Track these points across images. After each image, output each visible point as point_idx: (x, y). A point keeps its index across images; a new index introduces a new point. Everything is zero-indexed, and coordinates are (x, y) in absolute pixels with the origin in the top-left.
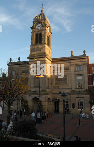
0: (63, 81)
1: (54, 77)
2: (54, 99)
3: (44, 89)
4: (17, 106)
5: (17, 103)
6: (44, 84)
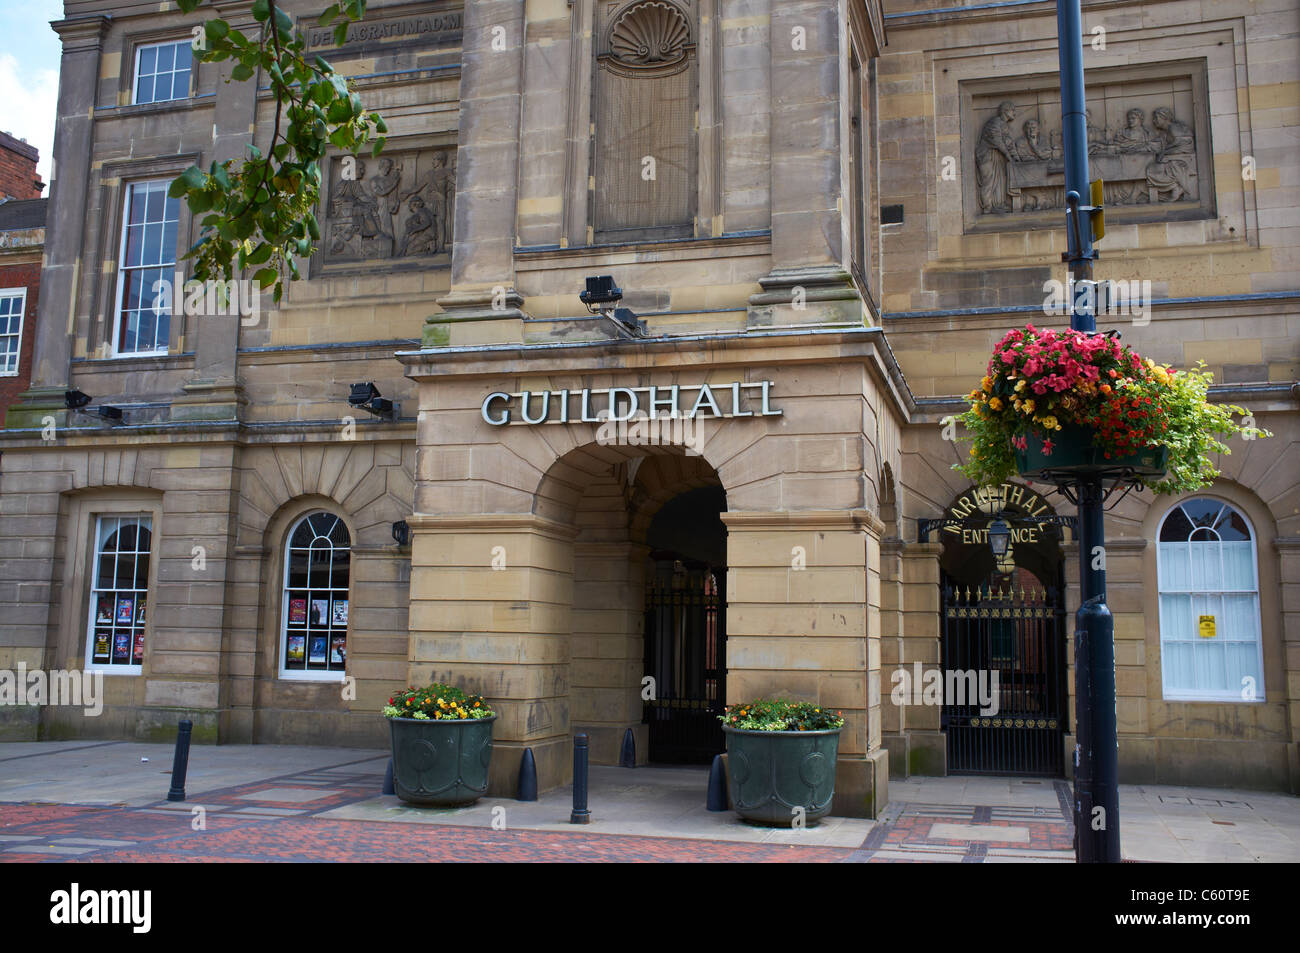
0: (1134, 167)
1: (944, 104)
2: (954, 510)
3: (819, 253)
4: (226, 653)
5: (229, 606)
6: (821, 153)
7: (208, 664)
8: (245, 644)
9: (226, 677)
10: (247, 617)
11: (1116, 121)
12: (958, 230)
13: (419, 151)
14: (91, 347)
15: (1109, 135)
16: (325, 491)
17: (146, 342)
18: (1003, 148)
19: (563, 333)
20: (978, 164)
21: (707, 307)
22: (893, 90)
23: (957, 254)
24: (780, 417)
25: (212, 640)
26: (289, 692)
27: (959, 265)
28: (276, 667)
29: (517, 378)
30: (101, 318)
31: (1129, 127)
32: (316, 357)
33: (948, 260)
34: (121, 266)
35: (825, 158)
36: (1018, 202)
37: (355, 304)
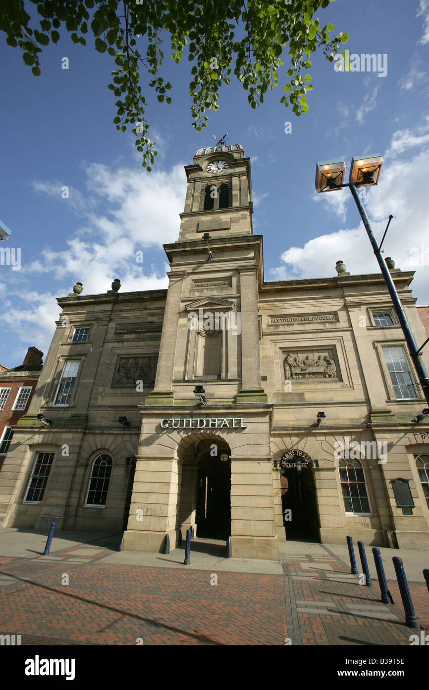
1: (276, 353)
2: (284, 458)
3: (255, 384)
4: (69, 497)
5: (73, 482)
6: (255, 358)
7: (62, 502)
8: (75, 495)
9: (68, 505)
10: (77, 486)
11: (316, 359)
12: (281, 383)
13: (144, 358)
15: (315, 362)
16: (107, 447)
17: (63, 402)
18: (290, 363)
19: (185, 403)
20: (284, 367)
21: (224, 397)
22: (263, 349)
23: (281, 389)
24: (246, 428)
25: (66, 494)
26: (87, 512)
27: (281, 392)
28: (84, 503)
29: (171, 415)
30: (51, 395)
31: (319, 360)
32: (110, 409)
33: (279, 390)
34: (60, 381)
35: (256, 360)
36: (294, 377)
37: (123, 395)
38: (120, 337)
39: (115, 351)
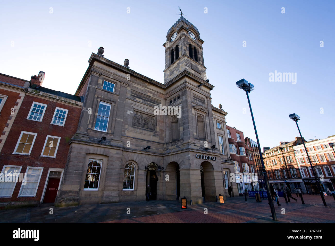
7: (116, 188)
13: (146, 114)
14: (92, 127)
16: (134, 160)
24: (216, 161)
25: (117, 184)
26: (125, 192)
28: (122, 188)
30: (94, 122)
34: (97, 114)
38: (135, 98)
39: (132, 106)
